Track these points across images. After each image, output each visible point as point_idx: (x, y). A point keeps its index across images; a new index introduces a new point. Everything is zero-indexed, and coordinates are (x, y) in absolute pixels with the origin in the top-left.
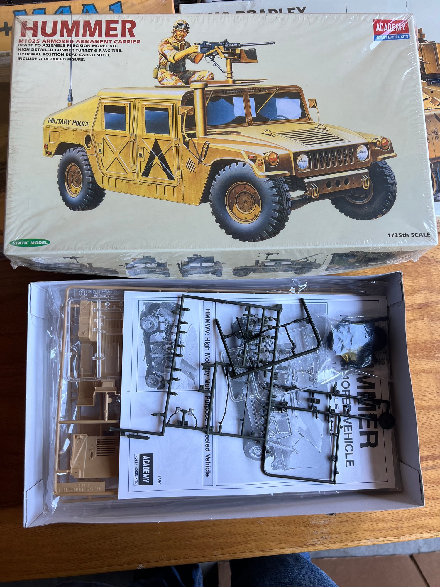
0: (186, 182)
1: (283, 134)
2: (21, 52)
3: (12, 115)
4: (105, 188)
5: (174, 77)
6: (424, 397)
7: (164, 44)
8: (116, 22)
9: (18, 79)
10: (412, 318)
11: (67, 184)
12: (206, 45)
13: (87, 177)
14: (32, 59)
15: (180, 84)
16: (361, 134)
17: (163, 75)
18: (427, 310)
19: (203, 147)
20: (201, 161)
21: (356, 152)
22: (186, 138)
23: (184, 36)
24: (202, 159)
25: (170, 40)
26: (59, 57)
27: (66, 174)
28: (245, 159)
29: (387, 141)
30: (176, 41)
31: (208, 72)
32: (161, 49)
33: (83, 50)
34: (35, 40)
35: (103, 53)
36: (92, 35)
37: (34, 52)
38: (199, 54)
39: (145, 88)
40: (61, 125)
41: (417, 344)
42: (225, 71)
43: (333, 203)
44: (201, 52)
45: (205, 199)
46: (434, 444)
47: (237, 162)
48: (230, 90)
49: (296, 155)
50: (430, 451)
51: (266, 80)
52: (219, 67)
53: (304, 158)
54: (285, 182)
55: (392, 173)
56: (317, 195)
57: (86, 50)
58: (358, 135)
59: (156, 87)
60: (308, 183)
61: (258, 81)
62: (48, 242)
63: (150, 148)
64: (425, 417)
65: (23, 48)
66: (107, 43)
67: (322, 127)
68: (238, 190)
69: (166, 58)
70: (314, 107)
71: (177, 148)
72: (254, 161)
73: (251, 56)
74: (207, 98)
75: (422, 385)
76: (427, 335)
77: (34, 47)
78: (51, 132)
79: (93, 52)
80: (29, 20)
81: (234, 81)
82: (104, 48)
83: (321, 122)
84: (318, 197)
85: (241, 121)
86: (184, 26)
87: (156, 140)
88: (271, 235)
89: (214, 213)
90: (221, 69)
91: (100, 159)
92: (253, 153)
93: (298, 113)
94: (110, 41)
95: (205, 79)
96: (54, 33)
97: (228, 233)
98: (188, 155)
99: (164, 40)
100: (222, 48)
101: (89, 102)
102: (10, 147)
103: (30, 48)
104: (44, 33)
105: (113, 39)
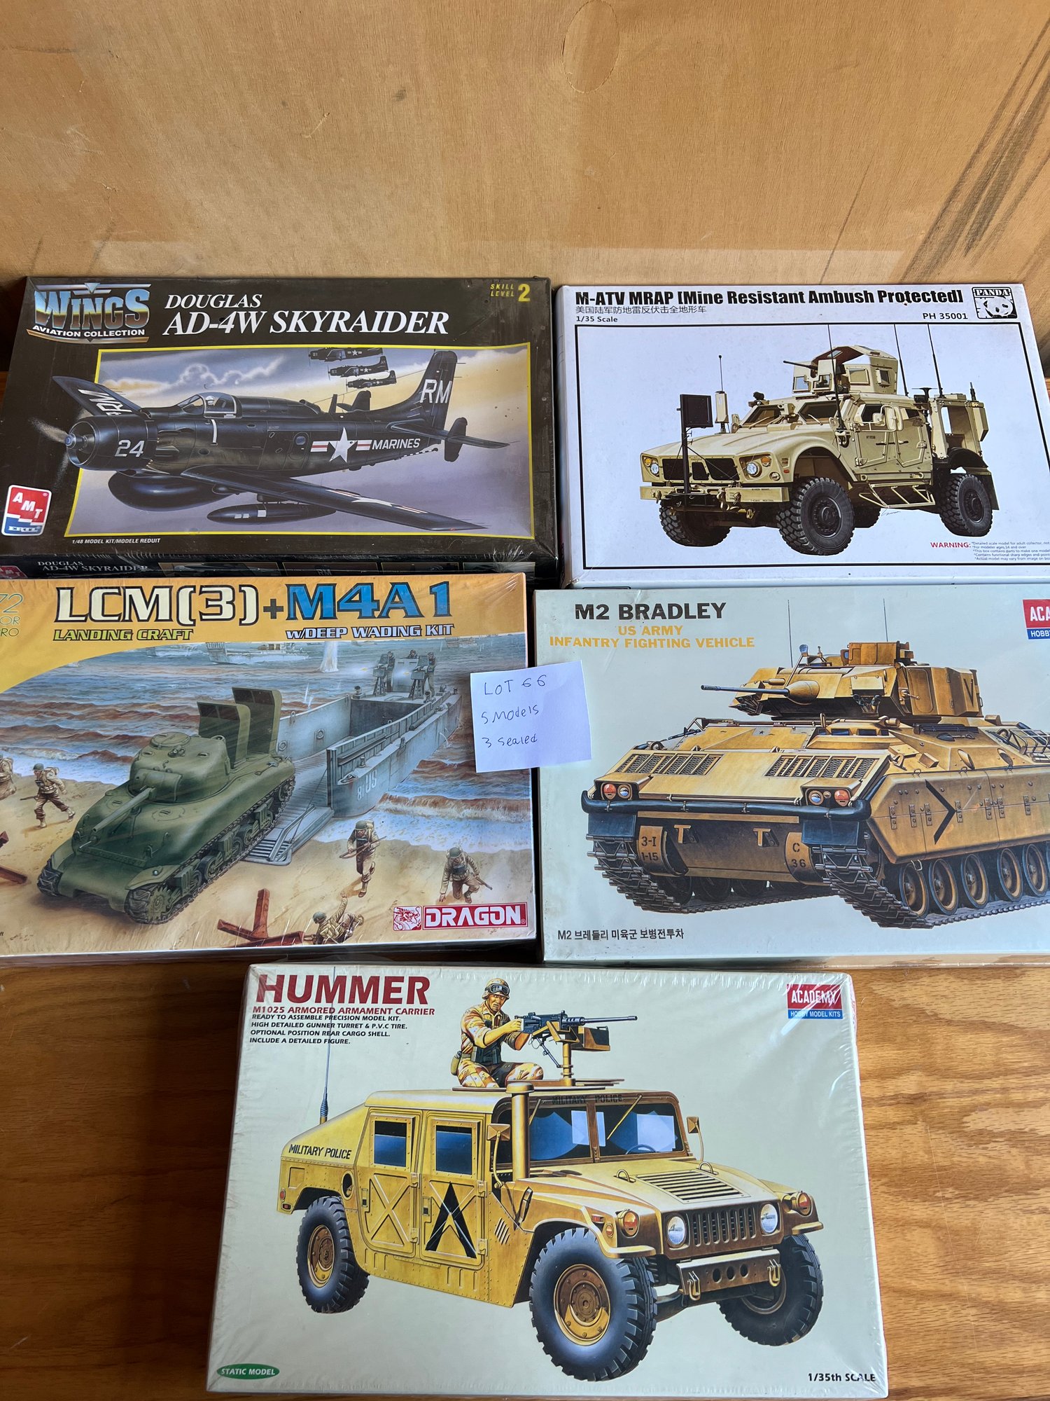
0: (493, 1261)
1: (648, 1179)
2: (257, 1028)
3: (235, 1139)
4: (368, 1272)
5: (482, 1072)
6: (914, 1273)
7: (470, 1017)
8: (401, 979)
9: (248, 1075)
10: (896, 1120)
11: (312, 1263)
12: (534, 1019)
13: (342, 1251)
14: (271, 1040)
15: (492, 1085)
16: (768, 1184)
17: (466, 1069)
18: (923, 1108)
19: (523, 1199)
20: (519, 1224)
21: (759, 1215)
22: (496, 1182)
23: (501, 1005)
24: (520, 1221)
25: (480, 1010)
26: (312, 1038)
27: (310, 1243)
28: (586, 1222)
29: (808, 1198)
30: (489, 1012)
31: (535, 1065)
32: (466, 1025)
33: (348, 1025)
34: (277, 1008)
35: (378, 1030)
36: (363, 1000)
37: (275, 1029)
38: (523, 1034)
39: (439, 1092)
40: (308, 1157)
41: (905, 1170)
42: (561, 1063)
43: (722, 1310)
44: (525, 1031)
45: (521, 1296)
46: (932, 1366)
47: (574, 1226)
48: (567, 1097)
49: (667, 1216)
50: (924, 1378)
51: (623, 1080)
52: (551, 1057)
53: (678, 1223)
54: (648, 1268)
55: (816, 1259)
56: (698, 1294)
57: (352, 1025)
58: (762, 1185)
59: (454, 1090)
60: (684, 1270)
61: (609, 1083)
62: (277, 1372)
63: (440, 1198)
64: (917, 1312)
65: (259, 1021)
66: (385, 1013)
67: (708, 1168)
68: (575, 1279)
69: (472, 1041)
70: (695, 1131)
71: (483, 1198)
72: (601, 1226)
73: (601, 1038)
74: (532, 1111)
75: (913, 1249)
76: (921, 1153)
77: (276, 1020)
78: (292, 1169)
79: (363, 1029)
80: (270, 972)
81: (574, 1082)
82: (381, 1022)
83: (705, 1160)
84: (699, 1298)
85: (581, 1153)
86: (501, 988)
87: (451, 1184)
88: (626, 1367)
89: (536, 1322)
90: (554, 1060)
91: (363, 1216)
92: (599, 1212)
93: (669, 1142)
94: (390, 1009)
95: (529, 1077)
96: (306, 997)
97: (556, 1362)
98: (500, 1213)
99: (471, 1010)
100: (557, 1024)
101: (353, 1115)
102: (229, 1197)
103: (270, 1021)
104: (292, 997)
105: (395, 1006)
